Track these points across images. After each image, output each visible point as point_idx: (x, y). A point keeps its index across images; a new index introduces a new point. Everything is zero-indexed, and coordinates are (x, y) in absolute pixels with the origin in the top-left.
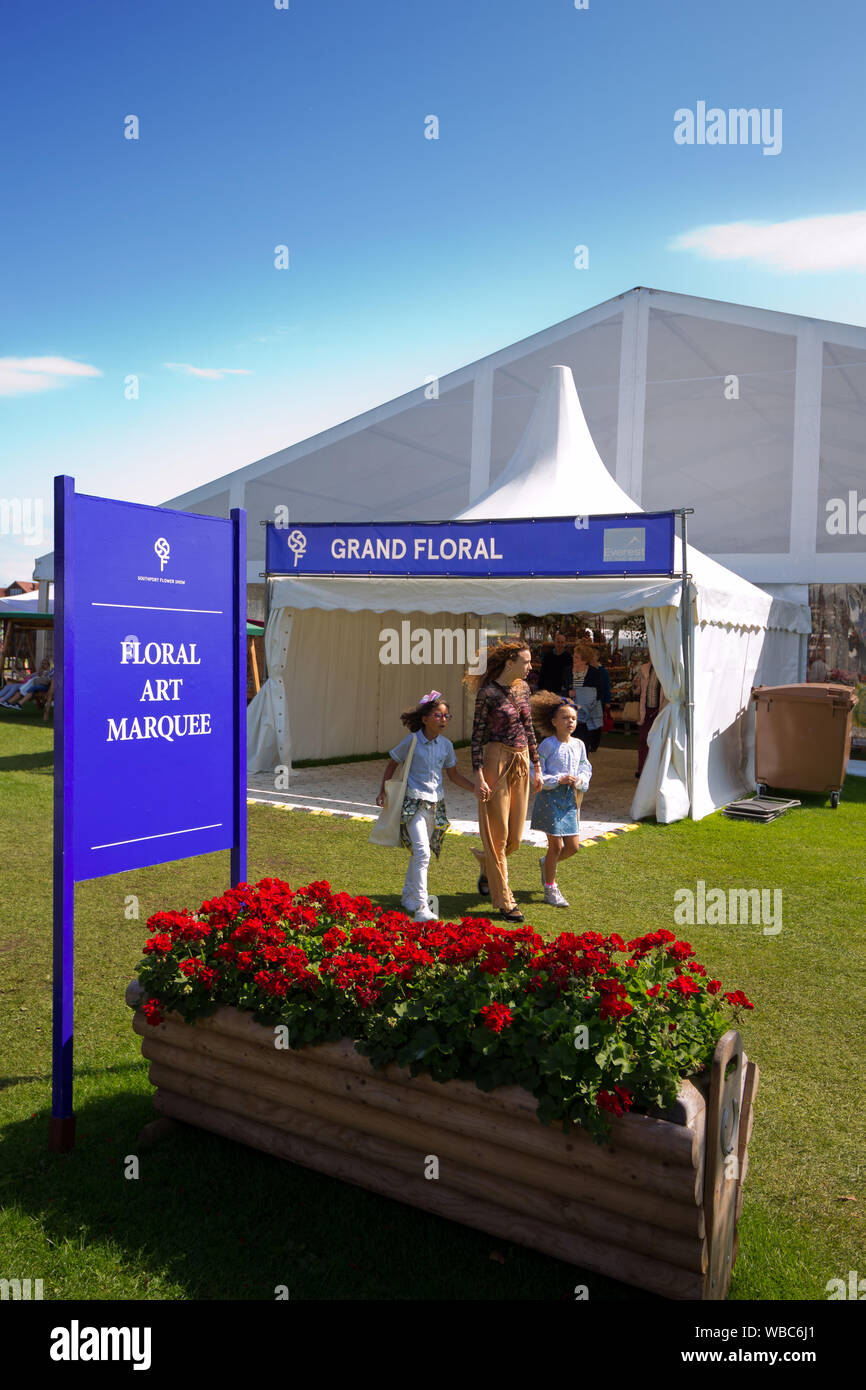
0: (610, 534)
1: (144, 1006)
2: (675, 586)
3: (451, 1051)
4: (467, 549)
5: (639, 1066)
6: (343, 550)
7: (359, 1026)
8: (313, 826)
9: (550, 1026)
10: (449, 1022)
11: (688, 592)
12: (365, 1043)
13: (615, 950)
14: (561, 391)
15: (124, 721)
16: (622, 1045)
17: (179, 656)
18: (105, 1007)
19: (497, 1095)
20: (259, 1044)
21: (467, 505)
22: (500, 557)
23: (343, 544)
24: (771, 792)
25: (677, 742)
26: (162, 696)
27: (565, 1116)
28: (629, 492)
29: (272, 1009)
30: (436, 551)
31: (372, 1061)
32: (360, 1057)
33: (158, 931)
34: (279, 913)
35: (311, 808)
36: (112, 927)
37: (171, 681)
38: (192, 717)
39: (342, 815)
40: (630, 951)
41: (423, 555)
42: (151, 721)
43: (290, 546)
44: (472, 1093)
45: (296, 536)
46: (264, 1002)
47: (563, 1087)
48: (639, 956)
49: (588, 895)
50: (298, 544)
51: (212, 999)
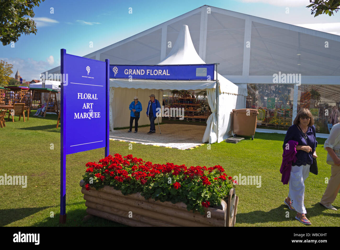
0: (198, 69)
1: (85, 186)
2: (214, 83)
3: (165, 194)
4: (161, 73)
5: (211, 196)
6: (128, 72)
7: (141, 189)
8: (120, 144)
9: (190, 187)
10: (165, 187)
11: (218, 85)
12: (143, 193)
13: (205, 170)
14: (185, 32)
15: (78, 114)
16: (207, 191)
17: (92, 97)
18: (70, 189)
19: (176, 204)
20: (115, 195)
21: (160, 61)
22: (169, 75)
23: (128, 71)
24: (237, 136)
25: (214, 123)
26: (88, 108)
27: (194, 209)
28: (202, 59)
29: (119, 186)
30: (152, 73)
31: (145, 198)
32: (142, 197)
33: (89, 167)
34: (120, 162)
35: (119, 140)
36: (69, 170)
37: (90, 103)
38: (95, 113)
39: (128, 142)
40: (208, 170)
41: (149, 74)
42: (85, 114)
43: (113, 71)
44: (170, 204)
45: (115, 68)
46: (117, 184)
47: (193, 202)
48: (210, 172)
49: (193, 161)
50: (115, 70)
51: (103, 184)
